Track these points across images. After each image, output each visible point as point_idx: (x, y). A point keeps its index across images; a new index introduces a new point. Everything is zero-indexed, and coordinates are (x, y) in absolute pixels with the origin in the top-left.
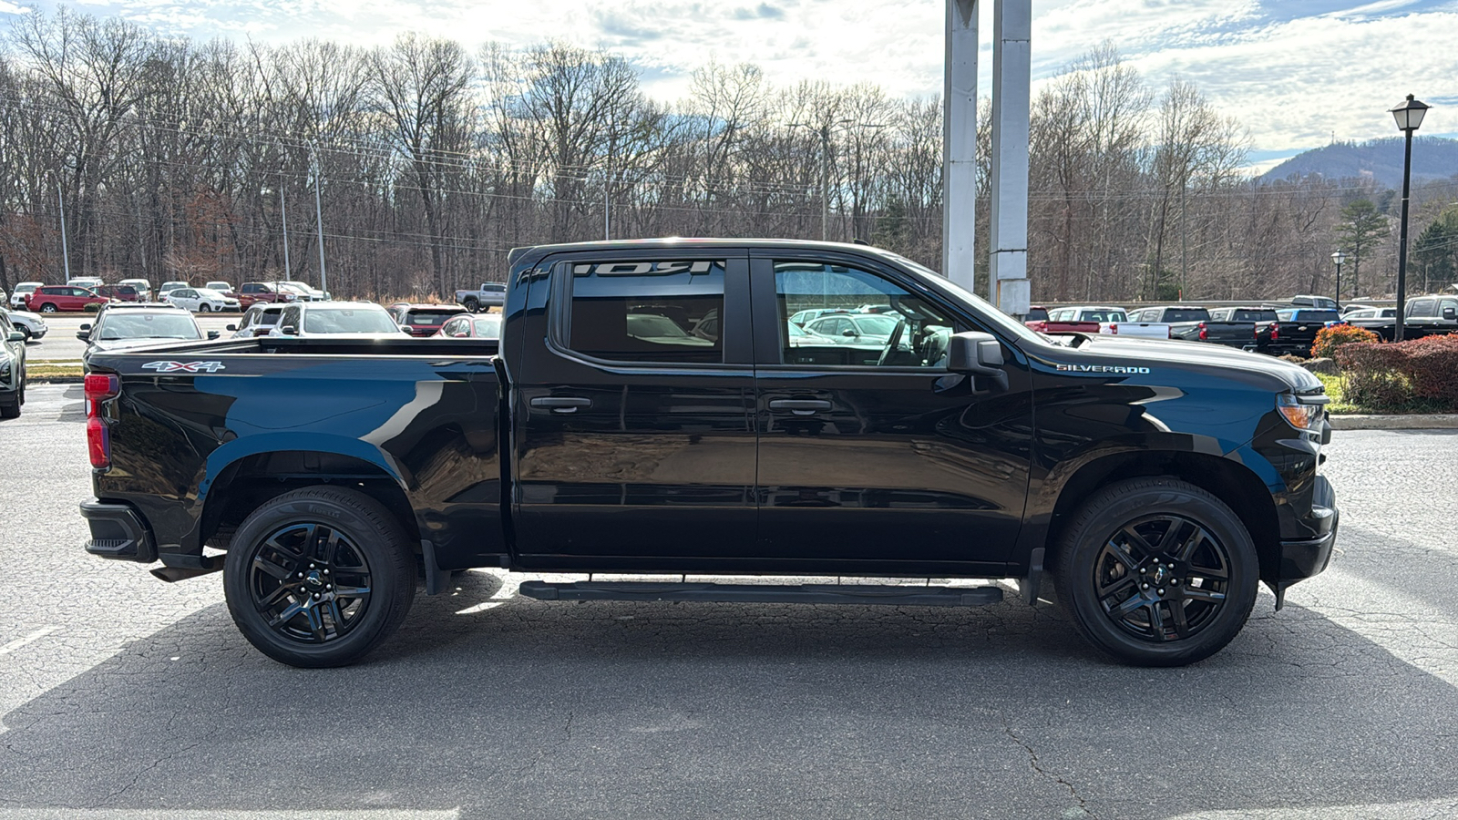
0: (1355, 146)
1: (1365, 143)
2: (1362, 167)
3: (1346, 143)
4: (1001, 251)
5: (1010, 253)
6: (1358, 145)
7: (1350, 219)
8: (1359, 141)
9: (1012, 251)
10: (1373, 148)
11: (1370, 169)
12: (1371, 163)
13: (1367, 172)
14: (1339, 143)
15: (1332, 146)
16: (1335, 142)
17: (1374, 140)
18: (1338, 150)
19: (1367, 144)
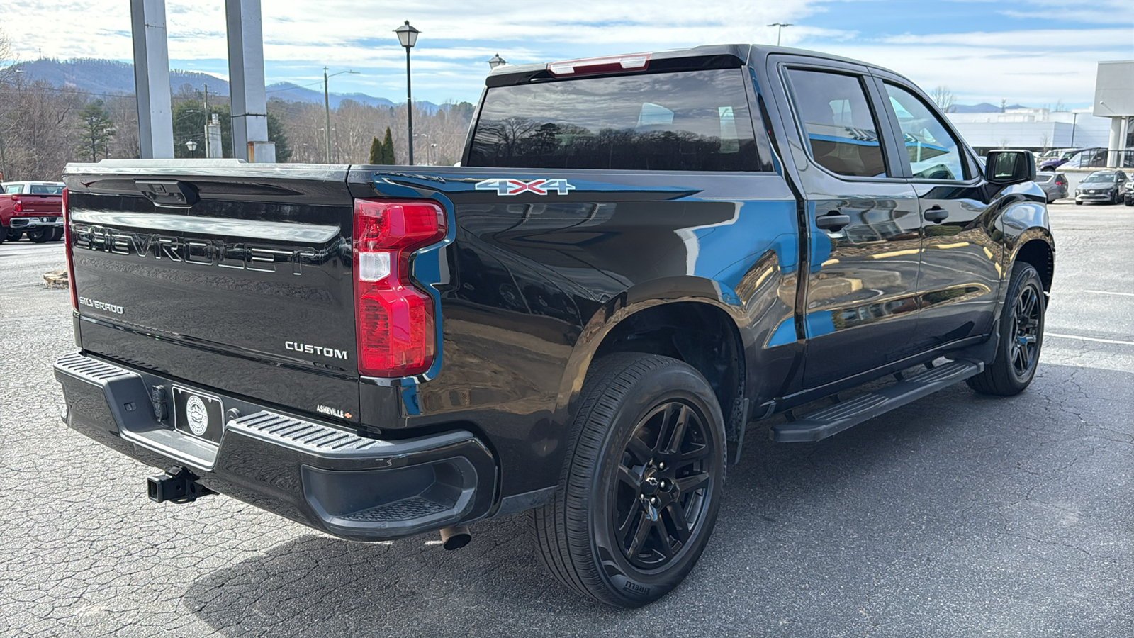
0: (59, 63)
1: (66, 61)
2: (67, 79)
3: (51, 60)
4: (248, 114)
5: (255, 117)
6: (61, 62)
7: (84, 119)
8: (62, 59)
9: (257, 115)
10: (74, 65)
11: (73, 82)
12: (74, 77)
13: (71, 84)
14: (46, 59)
15: (40, 61)
16: (42, 58)
17: (74, 59)
18: (44, 63)
19: (68, 61)
